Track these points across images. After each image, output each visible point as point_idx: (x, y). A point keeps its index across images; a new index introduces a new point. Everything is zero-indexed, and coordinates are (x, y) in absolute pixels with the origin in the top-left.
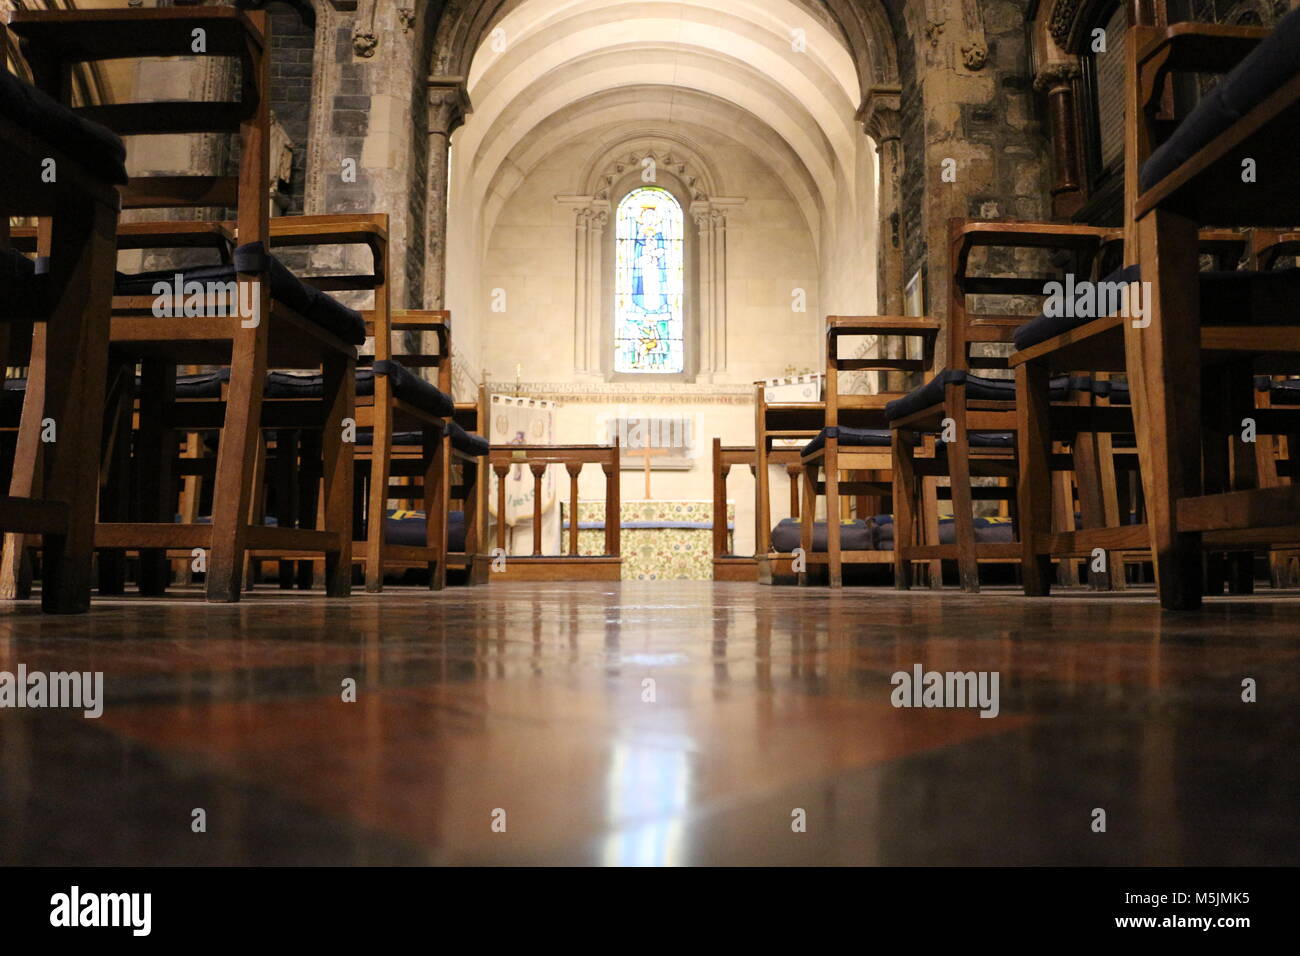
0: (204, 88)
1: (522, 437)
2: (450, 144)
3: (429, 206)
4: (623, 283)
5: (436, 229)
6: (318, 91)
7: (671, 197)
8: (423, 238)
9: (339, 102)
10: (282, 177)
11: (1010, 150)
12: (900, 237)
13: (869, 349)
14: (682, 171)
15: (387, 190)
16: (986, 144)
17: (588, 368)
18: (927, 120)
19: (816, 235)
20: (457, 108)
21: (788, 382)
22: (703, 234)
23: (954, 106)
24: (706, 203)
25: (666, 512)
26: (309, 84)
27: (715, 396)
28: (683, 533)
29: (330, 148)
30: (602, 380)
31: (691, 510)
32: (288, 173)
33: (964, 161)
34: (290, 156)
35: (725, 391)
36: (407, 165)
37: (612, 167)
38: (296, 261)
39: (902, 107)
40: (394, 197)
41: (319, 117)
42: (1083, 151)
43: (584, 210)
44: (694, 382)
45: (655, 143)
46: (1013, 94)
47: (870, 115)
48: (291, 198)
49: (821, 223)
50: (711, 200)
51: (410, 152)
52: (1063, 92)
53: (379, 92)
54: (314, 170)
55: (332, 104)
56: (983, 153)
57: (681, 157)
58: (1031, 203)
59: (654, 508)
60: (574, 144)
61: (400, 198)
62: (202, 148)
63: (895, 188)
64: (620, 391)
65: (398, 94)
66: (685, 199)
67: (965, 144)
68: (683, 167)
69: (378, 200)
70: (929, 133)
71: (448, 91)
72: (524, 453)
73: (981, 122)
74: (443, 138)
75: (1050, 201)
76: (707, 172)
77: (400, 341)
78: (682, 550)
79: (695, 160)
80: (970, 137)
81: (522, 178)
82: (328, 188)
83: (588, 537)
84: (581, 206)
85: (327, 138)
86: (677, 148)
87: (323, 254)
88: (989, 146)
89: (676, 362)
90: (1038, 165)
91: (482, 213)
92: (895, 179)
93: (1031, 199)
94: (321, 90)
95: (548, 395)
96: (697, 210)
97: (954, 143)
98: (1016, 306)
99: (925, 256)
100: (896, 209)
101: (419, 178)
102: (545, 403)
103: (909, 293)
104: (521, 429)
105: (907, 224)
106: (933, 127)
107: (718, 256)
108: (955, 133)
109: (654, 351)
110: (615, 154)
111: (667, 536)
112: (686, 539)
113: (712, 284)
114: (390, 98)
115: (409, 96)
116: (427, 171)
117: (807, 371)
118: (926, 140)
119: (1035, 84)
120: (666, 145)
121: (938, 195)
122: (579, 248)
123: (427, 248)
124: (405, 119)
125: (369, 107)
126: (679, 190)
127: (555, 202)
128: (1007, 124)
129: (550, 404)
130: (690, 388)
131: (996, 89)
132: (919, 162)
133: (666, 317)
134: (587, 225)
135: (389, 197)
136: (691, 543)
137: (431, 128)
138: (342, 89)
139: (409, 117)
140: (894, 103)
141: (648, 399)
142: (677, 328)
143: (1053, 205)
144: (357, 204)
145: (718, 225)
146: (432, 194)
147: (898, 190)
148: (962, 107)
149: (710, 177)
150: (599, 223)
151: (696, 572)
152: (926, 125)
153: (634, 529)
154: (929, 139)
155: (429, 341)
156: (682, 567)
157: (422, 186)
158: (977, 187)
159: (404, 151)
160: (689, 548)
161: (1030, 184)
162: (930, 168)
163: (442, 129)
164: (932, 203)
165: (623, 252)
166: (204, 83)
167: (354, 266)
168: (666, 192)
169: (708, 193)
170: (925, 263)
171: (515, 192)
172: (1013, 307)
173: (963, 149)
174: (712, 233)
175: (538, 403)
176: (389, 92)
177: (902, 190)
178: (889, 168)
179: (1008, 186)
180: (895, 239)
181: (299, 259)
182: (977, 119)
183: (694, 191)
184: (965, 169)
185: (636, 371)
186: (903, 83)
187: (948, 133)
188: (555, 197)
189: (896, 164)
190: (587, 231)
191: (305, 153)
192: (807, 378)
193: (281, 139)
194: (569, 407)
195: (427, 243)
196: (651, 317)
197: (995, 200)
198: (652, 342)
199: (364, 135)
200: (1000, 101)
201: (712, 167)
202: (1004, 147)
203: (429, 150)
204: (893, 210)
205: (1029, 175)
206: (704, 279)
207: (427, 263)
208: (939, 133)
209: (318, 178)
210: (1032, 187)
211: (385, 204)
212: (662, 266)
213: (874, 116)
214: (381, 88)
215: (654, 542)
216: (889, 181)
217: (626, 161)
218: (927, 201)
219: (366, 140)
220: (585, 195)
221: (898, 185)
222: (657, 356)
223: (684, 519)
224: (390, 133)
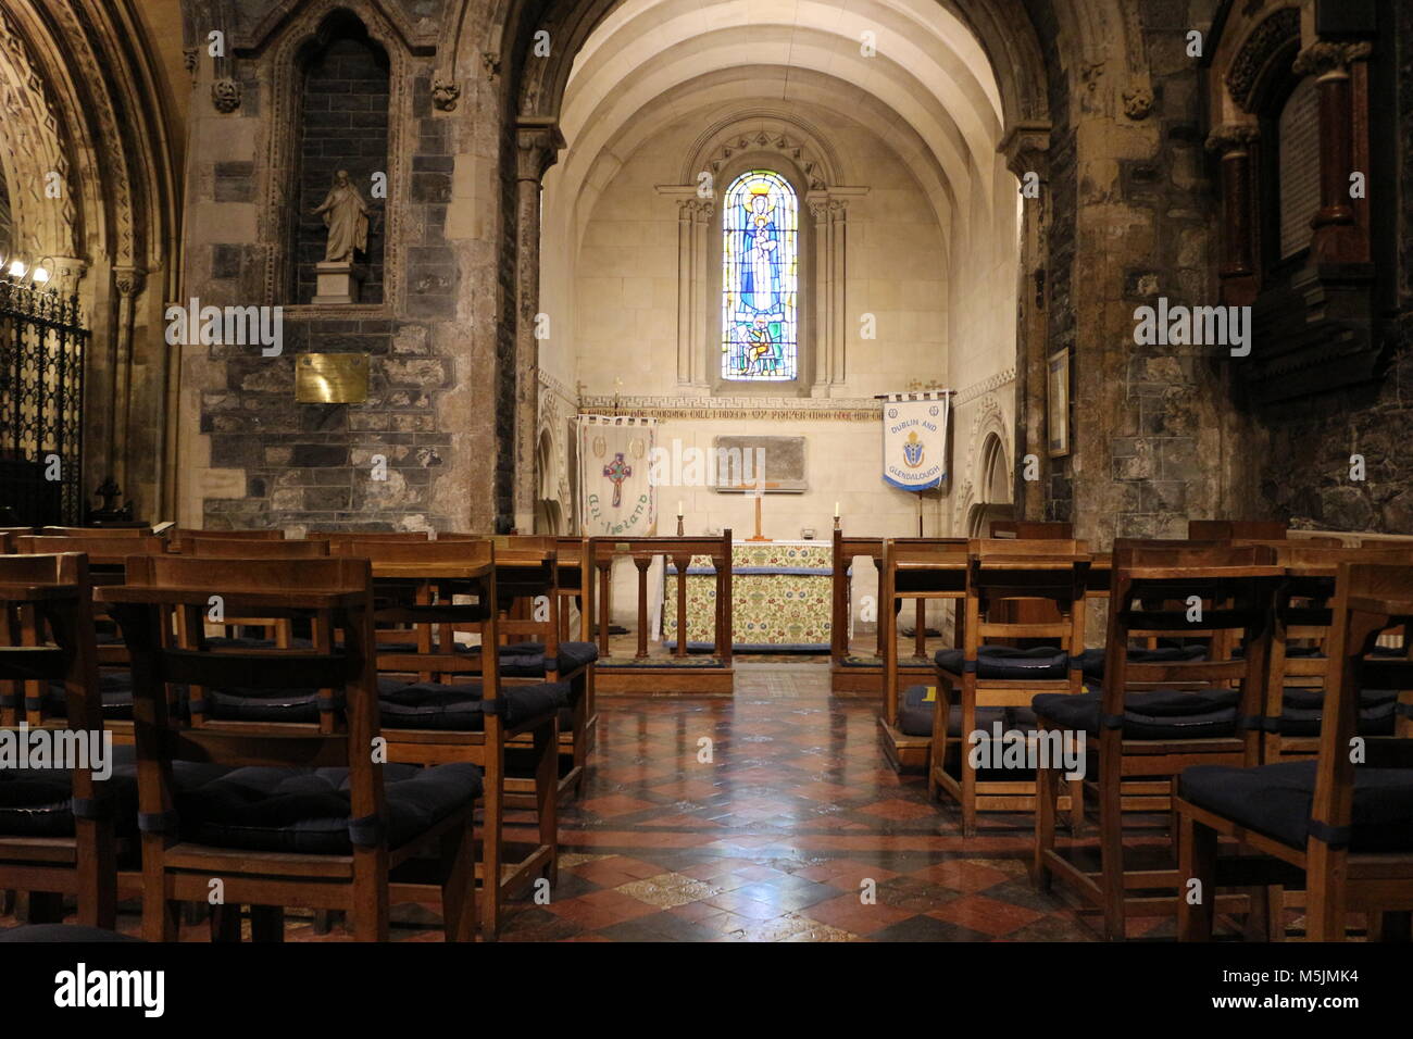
0: (269, 150)
1: (621, 459)
2: (542, 188)
3: (520, 264)
4: (731, 281)
5: (528, 291)
6: (395, 150)
7: (785, 181)
8: (514, 304)
9: (418, 163)
10: (358, 246)
11: (1175, 213)
12: (1045, 297)
13: (1005, 384)
14: (797, 156)
15: (473, 265)
16: (1148, 207)
17: (693, 380)
18: (1081, 173)
19: (946, 232)
20: (549, 151)
21: (913, 398)
22: (820, 228)
23: (1112, 163)
24: (824, 193)
25: (779, 556)
26: (384, 134)
27: (832, 412)
28: (796, 579)
29: (410, 216)
30: (708, 392)
31: (804, 554)
32: (364, 243)
33: (1122, 227)
34: (366, 222)
35: (844, 406)
36: (495, 232)
37: (719, 151)
38: (376, 346)
39: (1051, 147)
40: (482, 271)
41: (397, 181)
42: (1259, 230)
43: (688, 202)
44: (809, 396)
45: (768, 124)
46: (1180, 147)
47: (1016, 151)
48: (369, 267)
49: (952, 218)
50: (830, 190)
51: (498, 217)
52: (1239, 159)
53: (463, 151)
54: (393, 241)
55: (411, 167)
56: (1143, 219)
57: (795, 139)
58: (1196, 277)
59: (765, 552)
60: (677, 126)
61: (489, 272)
62: (270, 218)
63: (1041, 241)
64: (728, 406)
65: (484, 152)
66: (801, 187)
67: (1123, 207)
68: (799, 151)
69: (464, 275)
70: (1083, 192)
71: (540, 133)
72: (627, 544)
73: (1142, 182)
74: (535, 186)
75: (1218, 284)
76: (825, 156)
77: (492, 433)
78: (796, 598)
79: (812, 144)
80: (1129, 198)
81: (620, 166)
82: (409, 262)
83: (694, 583)
84: (684, 198)
85: (407, 206)
86: (791, 129)
87: (406, 337)
88: (1150, 210)
89: (789, 367)
90: (1206, 232)
91: (575, 211)
92: (1041, 229)
93: (1196, 272)
94: (398, 149)
95: (650, 410)
96: (813, 200)
97: (1111, 206)
98: (1174, 394)
99: (1073, 332)
100: (1042, 265)
101: (509, 239)
102: (646, 421)
103: (1054, 366)
104: (620, 451)
105: (1053, 285)
106: (1087, 185)
107: (836, 253)
108: (1112, 193)
109: (764, 356)
110: (723, 136)
111: (779, 583)
112: (799, 586)
113: (830, 283)
114: (475, 159)
115: (495, 153)
116: (516, 225)
117: (933, 385)
118: (1079, 198)
119: (1207, 145)
120: (780, 127)
121: (1090, 266)
122: (683, 245)
123: (519, 312)
124: (492, 180)
125: (452, 169)
126: (795, 176)
127: (657, 193)
128: (1172, 182)
129: (651, 421)
130: (805, 403)
131: (1162, 140)
132: (1070, 222)
133: (779, 317)
134: (691, 219)
135: (476, 272)
136: (805, 590)
137: (520, 175)
138: (421, 148)
139: (496, 177)
140: (1043, 142)
141: (759, 414)
142: (790, 331)
143: (1221, 288)
144: (442, 281)
145: (837, 218)
146: (523, 250)
147: (1045, 242)
148: (1122, 163)
149: (828, 163)
150: (704, 216)
151: (810, 622)
152: (1079, 183)
153: (743, 575)
154: (1082, 199)
155: (522, 417)
156: (795, 616)
157: (512, 245)
158: (1136, 258)
159: (492, 219)
160: (802, 595)
161: (1195, 254)
162: (1083, 234)
163: (532, 175)
164: (1085, 273)
165: (731, 244)
166: (269, 143)
167: (440, 352)
168: (778, 176)
169: (825, 181)
170: (1072, 341)
171: (611, 182)
172: (1170, 396)
173: (1120, 213)
174: (830, 227)
175: (638, 421)
176: (474, 151)
177: (1048, 243)
178: (1034, 216)
179: (1170, 256)
180: (1039, 299)
181: (380, 344)
182: (1138, 178)
183: (810, 179)
184: (1122, 237)
185: (743, 378)
186: (1055, 122)
187: (1104, 196)
188: (656, 188)
189: (1042, 212)
190: (691, 225)
191: (383, 216)
192: (934, 395)
193: (356, 202)
194: (671, 423)
195: (519, 306)
196: (761, 318)
197: (1155, 272)
198: (763, 344)
199: (447, 200)
200: (1165, 154)
201: (830, 151)
202: (1167, 211)
203: (518, 200)
204: (1037, 266)
205: (1194, 244)
206: (821, 277)
207: (519, 329)
208: (1094, 193)
209: (398, 250)
210: (1197, 258)
211: (472, 280)
212: (775, 261)
213: (1018, 155)
214: (464, 146)
215: (766, 590)
216: (1035, 230)
217: (735, 145)
218: (1078, 271)
219: (449, 206)
220: (689, 185)
221: (1044, 237)
222: (768, 361)
223: (797, 564)
224: (476, 198)
